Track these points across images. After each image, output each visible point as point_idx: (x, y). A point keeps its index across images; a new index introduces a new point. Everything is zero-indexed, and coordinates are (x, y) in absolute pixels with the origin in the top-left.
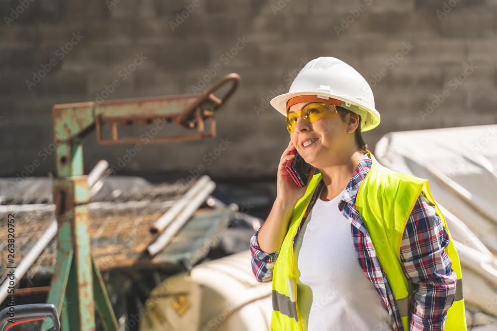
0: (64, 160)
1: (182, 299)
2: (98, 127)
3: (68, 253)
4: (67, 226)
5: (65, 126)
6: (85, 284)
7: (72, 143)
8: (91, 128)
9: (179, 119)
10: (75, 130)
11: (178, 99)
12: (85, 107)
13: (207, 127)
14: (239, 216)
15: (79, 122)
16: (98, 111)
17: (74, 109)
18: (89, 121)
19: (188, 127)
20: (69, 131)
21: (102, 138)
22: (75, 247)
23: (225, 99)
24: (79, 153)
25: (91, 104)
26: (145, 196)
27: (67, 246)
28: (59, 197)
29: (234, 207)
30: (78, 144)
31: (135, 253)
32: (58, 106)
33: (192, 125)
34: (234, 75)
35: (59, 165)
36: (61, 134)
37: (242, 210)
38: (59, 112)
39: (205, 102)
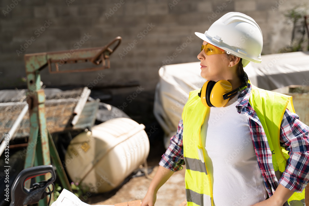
0: (31, 82)
1: (86, 144)
2: (49, 65)
3: (36, 128)
4: (34, 115)
5: (32, 65)
6: (45, 143)
7: (35, 73)
8: (46, 65)
9: (93, 60)
10: (37, 67)
11: (91, 50)
12: (42, 55)
13: (106, 63)
14: (101, 104)
15: (39, 63)
16: (49, 57)
17: (36, 56)
18: (44, 62)
19: (96, 63)
20: (34, 67)
21: (51, 71)
22: (39, 125)
23: (114, 49)
24: (39, 78)
25: (45, 53)
26: (62, 97)
27: (35, 125)
28: (30, 101)
29: (98, 100)
30: (38, 73)
31: (63, 125)
32: (27, 55)
33: (98, 62)
34: (119, 38)
35: (29, 85)
36: (29, 69)
37: (102, 101)
38: (28, 58)
39: (106, 51)
